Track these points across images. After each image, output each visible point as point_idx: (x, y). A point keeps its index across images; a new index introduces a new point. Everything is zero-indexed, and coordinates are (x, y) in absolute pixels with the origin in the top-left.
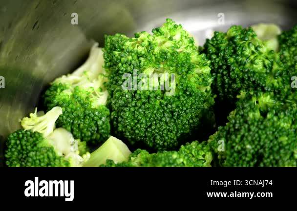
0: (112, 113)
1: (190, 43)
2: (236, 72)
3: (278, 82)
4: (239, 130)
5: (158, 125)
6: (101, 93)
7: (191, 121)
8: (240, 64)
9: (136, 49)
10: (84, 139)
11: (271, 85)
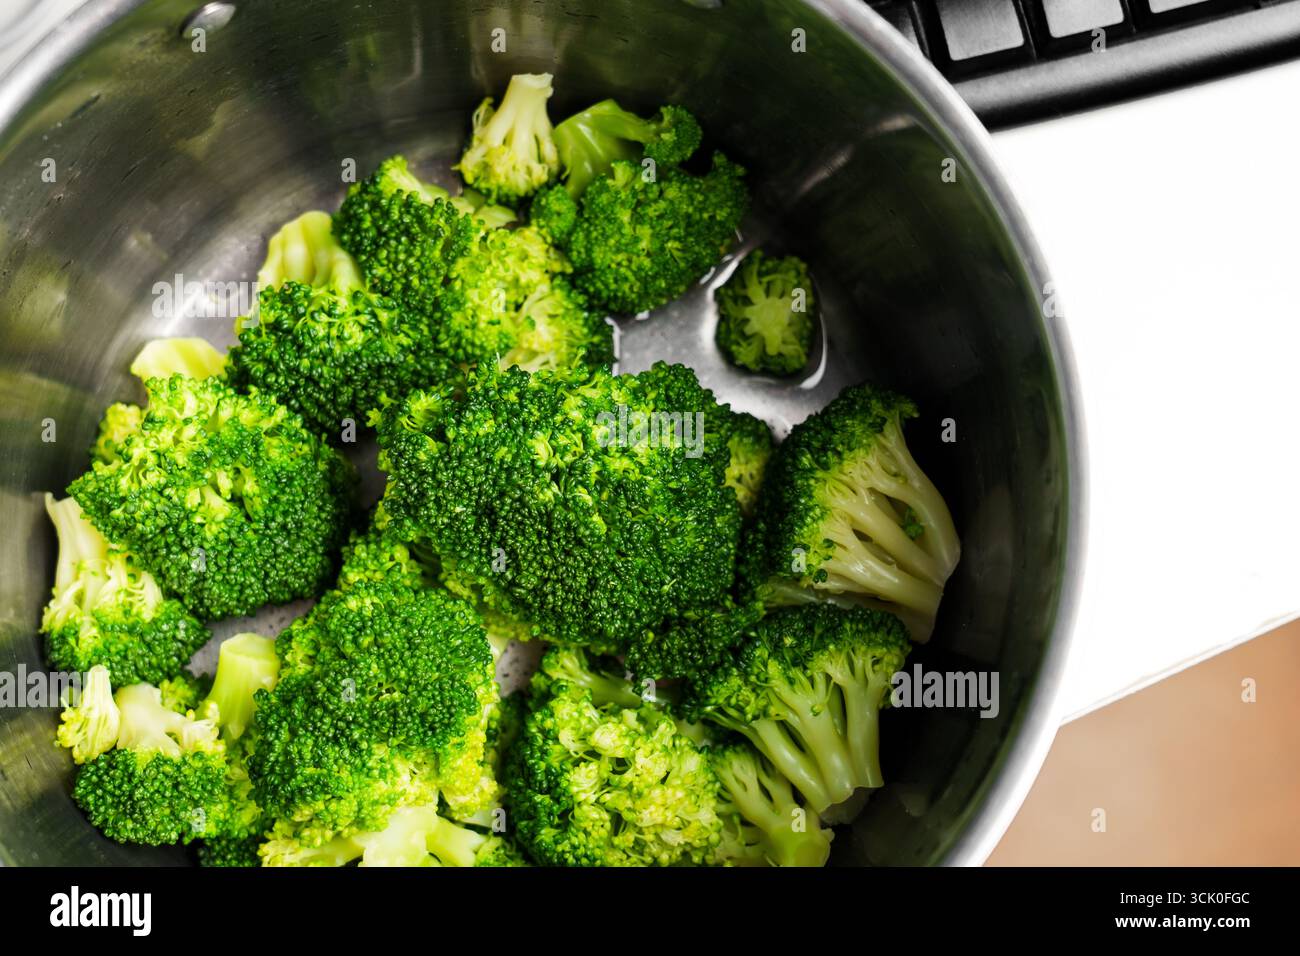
0: (186, 602)
1: (217, 393)
2: (326, 376)
3: (407, 335)
4: (422, 494)
5: (278, 566)
6: (139, 585)
7: (323, 515)
8: (324, 357)
9: (144, 483)
10: (172, 673)
11: (399, 348)
